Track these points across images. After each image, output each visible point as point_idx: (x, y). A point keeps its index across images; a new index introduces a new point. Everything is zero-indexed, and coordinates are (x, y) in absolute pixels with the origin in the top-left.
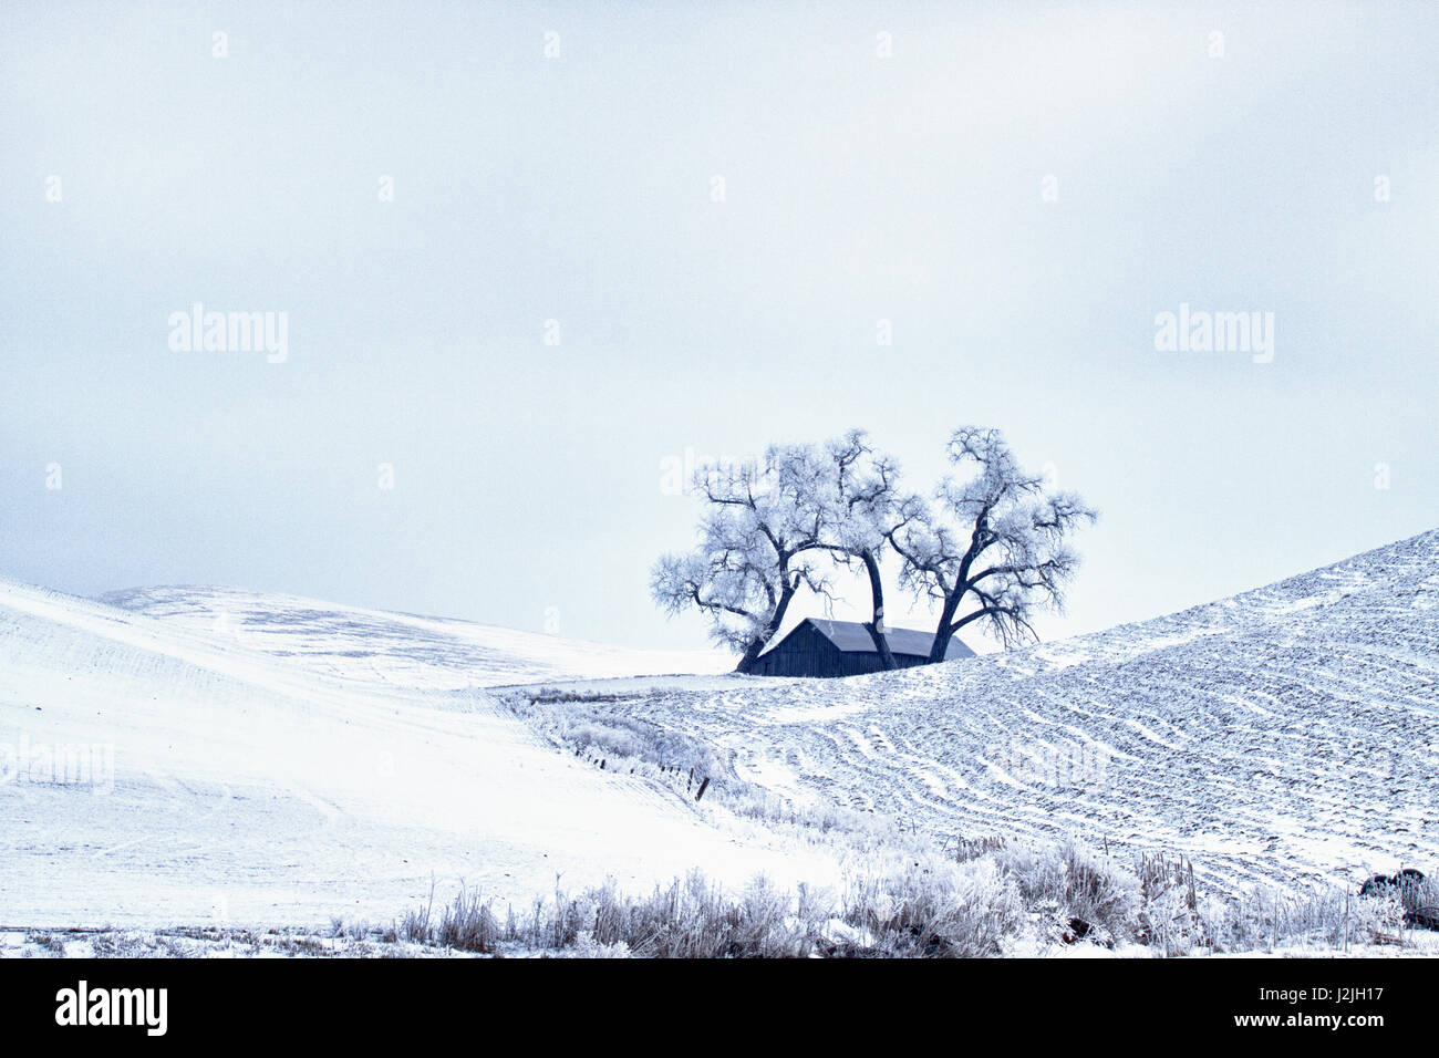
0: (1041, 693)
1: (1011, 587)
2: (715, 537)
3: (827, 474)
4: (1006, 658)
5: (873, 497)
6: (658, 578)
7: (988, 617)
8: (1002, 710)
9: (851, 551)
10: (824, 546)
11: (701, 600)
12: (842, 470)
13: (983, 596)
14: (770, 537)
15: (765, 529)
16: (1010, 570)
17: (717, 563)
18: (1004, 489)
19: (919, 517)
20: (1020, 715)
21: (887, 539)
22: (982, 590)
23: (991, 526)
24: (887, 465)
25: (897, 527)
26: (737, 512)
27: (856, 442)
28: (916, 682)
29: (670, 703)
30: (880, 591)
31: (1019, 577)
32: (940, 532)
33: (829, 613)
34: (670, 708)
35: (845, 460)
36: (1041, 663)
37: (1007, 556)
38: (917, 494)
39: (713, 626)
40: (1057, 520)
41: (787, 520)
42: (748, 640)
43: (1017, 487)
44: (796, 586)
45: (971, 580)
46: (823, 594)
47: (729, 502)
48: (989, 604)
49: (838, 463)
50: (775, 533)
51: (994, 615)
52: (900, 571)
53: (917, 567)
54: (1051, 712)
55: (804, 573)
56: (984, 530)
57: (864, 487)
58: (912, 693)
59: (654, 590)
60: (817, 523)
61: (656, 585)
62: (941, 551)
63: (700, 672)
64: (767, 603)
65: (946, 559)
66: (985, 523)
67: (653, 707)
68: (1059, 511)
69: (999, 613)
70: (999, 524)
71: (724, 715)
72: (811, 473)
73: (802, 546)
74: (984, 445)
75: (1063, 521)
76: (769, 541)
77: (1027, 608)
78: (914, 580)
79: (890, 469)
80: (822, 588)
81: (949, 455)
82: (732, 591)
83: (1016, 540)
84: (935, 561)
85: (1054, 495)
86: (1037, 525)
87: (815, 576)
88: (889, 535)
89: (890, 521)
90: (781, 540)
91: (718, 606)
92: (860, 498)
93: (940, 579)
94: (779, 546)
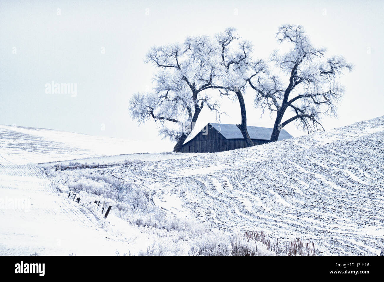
0: (307, 157)
1: (310, 104)
2: (161, 84)
3: (216, 51)
4: (298, 140)
5: (239, 61)
6: (133, 105)
7: (299, 119)
8: (287, 167)
9: (229, 88)
10: (215, 87)
11: (155, 116)
12: (224, 48)
13: (296, 109)
14: (188, 83)
15: (185, 79)
16: (309, 96)
17: (163, 97)
18: (305, 56)
19: (263, 71)
20: (295, 169)
21: (248, 82)
22: (296, 106)
23: (299, 74)
24: (246, 45)
25: (253, 76)
26: (172, 71)
27: (230, 34)
28: (252, 154)
29: (132, 168)
30: (245, 108)
31: (313, 99)
32: (274, 78)
33: (218, 120)
34: (131, 170)
35: (225, 43)
36: (315, 142)
37: (307, 89)
38: (262, 59)
39: (161, 128)
40: (332, 70)
41: (196, 74)
42: (179, 135)
43: (311, 55)
44: (202, 107)
45: (290, 101)
46: (215, 111)
47: (167, 66)
48: (300, 113)
49: (221, 45)
50: (191, 81)
51: (302, 119)
52: (255, 98)
53: (263, 96)
54: (310, 167)
55: (206, 100)
56: (296, 76)
57: (235, 56)
58: (249, 159)
59: (131, 111)
60: (211, 75)
61: (132, 109)
62: (275, 88)
63: (152, 152)
64: (188, 116)
65: (277, 91)
66: (296, 73)
67: (124, 170)
68: (333, 66)
69: (304, 117)
70: (303, 73)
71: (156, 173)
72: (207, 50)
73: (204, 87)
74: (295, 34)
75: (335, 70)
76: (188, 85)
77: (319, 115)
78: (262, 102)
79: (247, 47)
80: (215, 108)
81: (277, 39)
82: (170, 111)
83: (311, 81)
84: (272, 92)
85: (330, 57)
86: (322, 73)
87: (211, 102)
88: (249, 80)
89: (249, 73)
90: (194, 84)
91: (163, 118)
92: (233, 62)
93: (275, 101)
94: (193, 87)
